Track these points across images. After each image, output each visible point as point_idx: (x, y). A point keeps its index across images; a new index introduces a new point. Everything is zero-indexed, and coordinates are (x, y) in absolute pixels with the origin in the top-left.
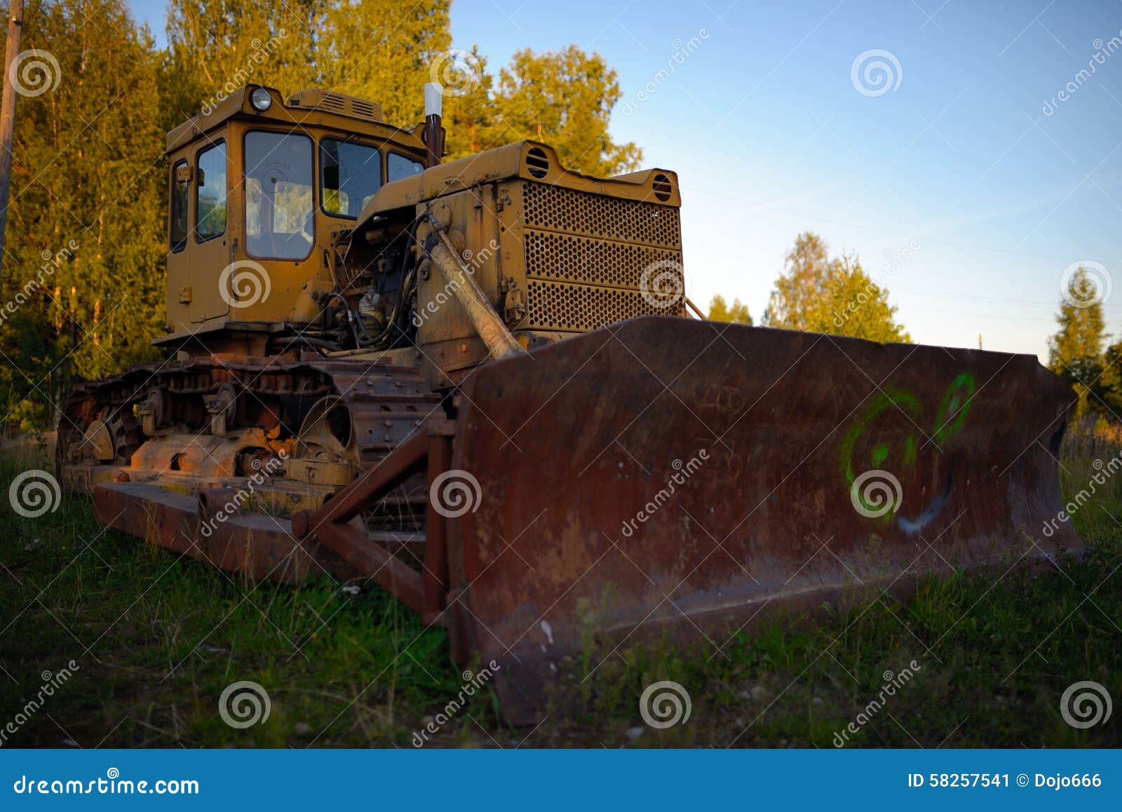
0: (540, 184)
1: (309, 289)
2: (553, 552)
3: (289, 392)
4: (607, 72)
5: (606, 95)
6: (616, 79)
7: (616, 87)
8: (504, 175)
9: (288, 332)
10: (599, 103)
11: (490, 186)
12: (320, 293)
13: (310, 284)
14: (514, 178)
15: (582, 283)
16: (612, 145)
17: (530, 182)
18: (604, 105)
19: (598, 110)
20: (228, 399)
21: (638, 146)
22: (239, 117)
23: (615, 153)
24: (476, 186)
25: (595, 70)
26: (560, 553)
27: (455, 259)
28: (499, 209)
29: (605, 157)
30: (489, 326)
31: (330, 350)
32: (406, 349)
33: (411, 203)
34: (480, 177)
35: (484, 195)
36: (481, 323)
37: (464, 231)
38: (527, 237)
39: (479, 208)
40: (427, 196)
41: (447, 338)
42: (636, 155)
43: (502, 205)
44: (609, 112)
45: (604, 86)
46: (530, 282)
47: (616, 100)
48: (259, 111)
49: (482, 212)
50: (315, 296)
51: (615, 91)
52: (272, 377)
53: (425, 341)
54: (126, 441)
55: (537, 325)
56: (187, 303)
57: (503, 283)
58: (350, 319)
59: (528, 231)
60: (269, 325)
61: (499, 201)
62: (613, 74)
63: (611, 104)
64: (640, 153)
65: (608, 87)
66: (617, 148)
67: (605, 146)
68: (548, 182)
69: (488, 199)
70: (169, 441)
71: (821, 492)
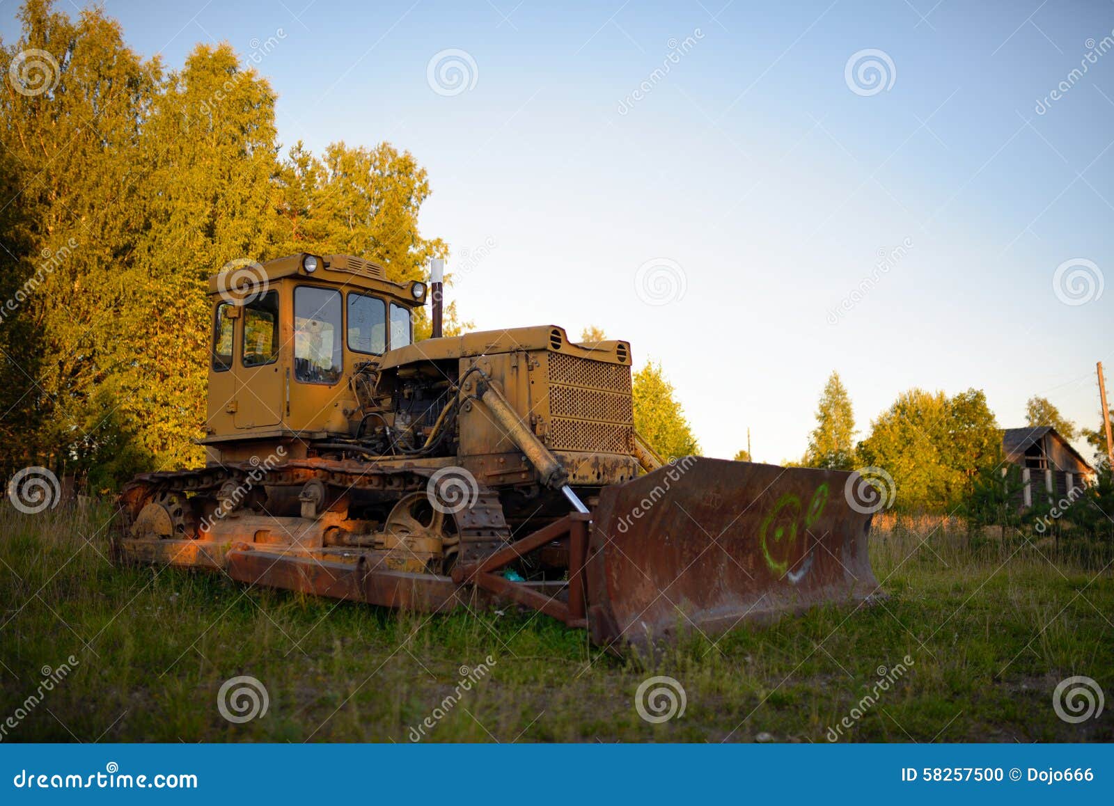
0: (557, 353)
1: (340, 406)
2: (641, 585)
3: (381, 488)
4: (418, 169)
5: (415, 193)
6: (426, 178)
7: (426, 184)
8: (535, 346)
9: (329, 439)
10: (409, 199)
11: (524, 353)
12: (349, 410)
13: (340, 403)
14: (544, 350)
15: (578, 418)
16: (419, 239)
17: (552, 352)
18: (413, 200)
19: (408, 204)
20: (316, 491)
21: (444, 242)
22: (294, 277)
23: (422, 247)
24: (514, 352)
25: (406, 167)
26: (643, 585)
27: (503, 402)
28: (531, 369)
29: (412, 250)
30: (533, 449)
31: (370, 455)
32: (447, 458)
33: (453, 356)
34: (516, 345)
35: (520, 359)
36: (528, 446)
37: (502, 381)
38: (551, 388)
39: (516, 367)
40: (469, 353)
41: (486, 452)
42: (442, 250)
43: (533, 367)
44: (418, 207)
45: (414, 182)
46: (552, 418)
47: (425, 197)
48: (308, 272)
49: (517, 370)
50: (345, 412)
51: (424, 189)
52: (343, 475)
53: (466, 454)
54: (184, 520)
55: (556, 447)
56: (232, 412)
57: (533, 418)
58: (388, 433)
59: (551, 385)
60: (311, 433)
61: (530, 364)
62: (423, 172)
63: (420, 200)
64: (446, 249)
65: (417, 185)
66: (424, 242)
67: (414, 240)
68: (561, 352)
69: (523, 363)
70: (243, 521)
71: (751, 555)
